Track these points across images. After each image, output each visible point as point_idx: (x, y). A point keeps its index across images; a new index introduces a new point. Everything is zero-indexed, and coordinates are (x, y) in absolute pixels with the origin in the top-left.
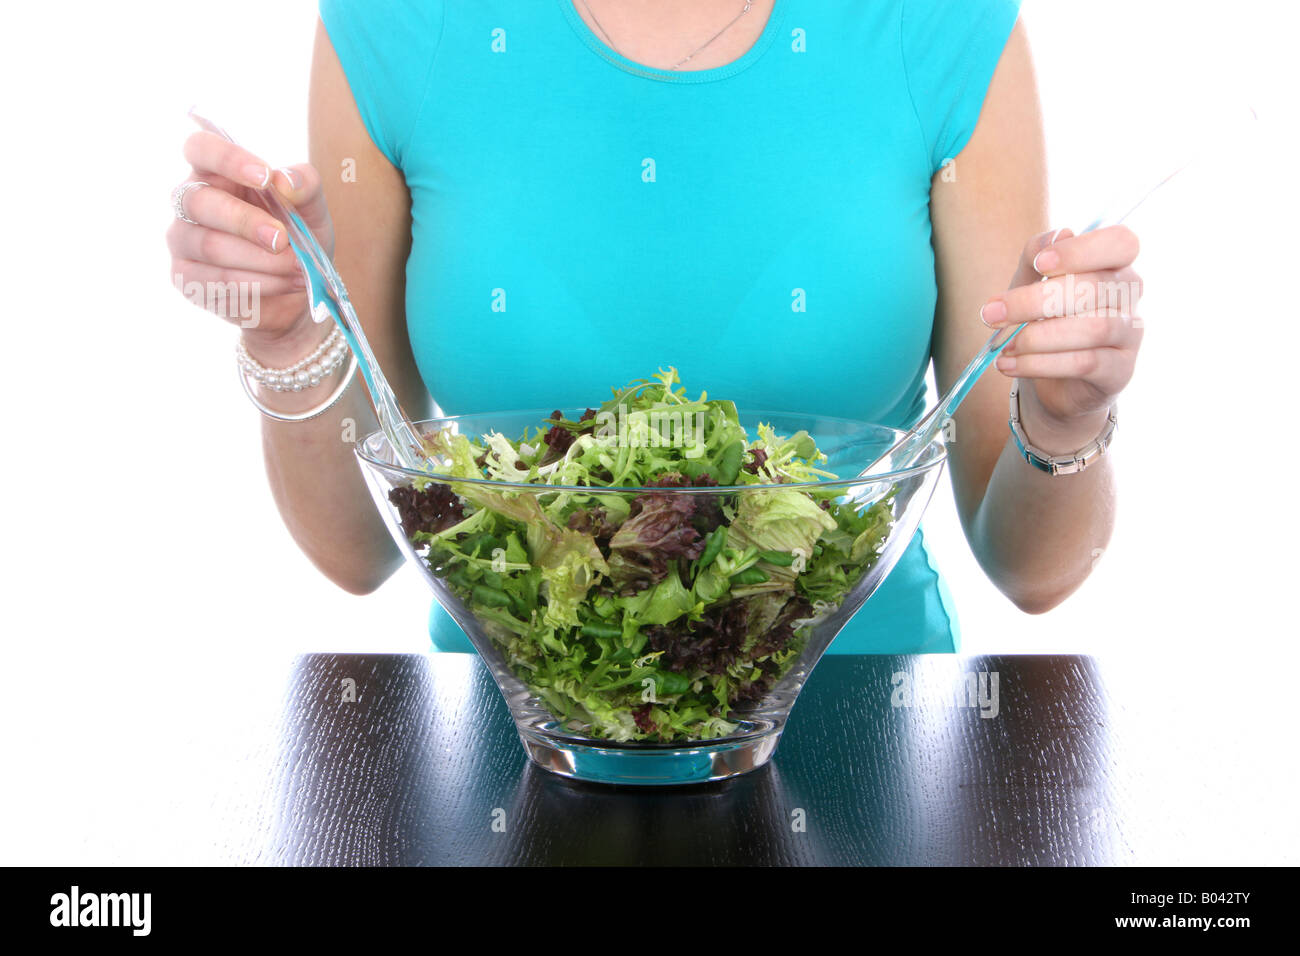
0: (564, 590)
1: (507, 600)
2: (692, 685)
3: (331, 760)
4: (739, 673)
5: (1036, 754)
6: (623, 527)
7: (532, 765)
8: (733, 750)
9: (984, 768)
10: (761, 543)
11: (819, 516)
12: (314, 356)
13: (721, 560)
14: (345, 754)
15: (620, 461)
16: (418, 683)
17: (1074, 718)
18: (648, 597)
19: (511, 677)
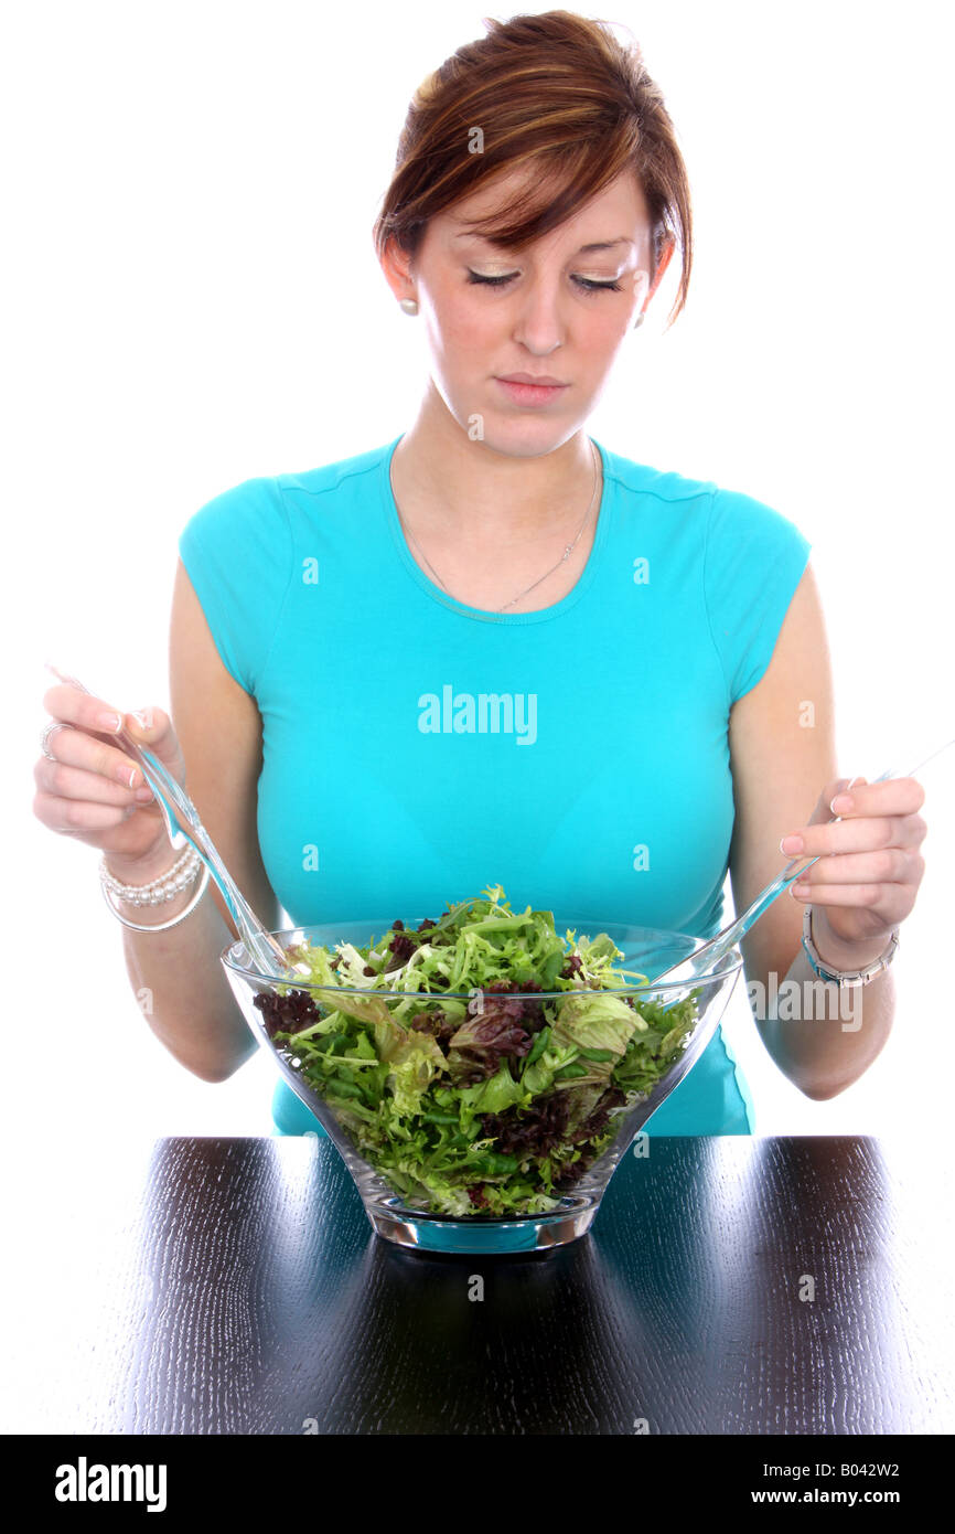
0: (409, 1083)
1: (358, 1092)
2: (520, 1166)
3: (198, 1233)
4: (561, 1155)
5: (823, 1225)
6: (461, 1029)
7: (377, 1235)
8: (556, 1224)
9: (777, 1237)
10: (581, 1042)
11: (631, 1018)
12: (169, 874)
13: (547, 1057)
14: (210, 1227)
15: (457, 969)
17: (857, 1193)
18: (481, 1089)
19: (359, 1158)
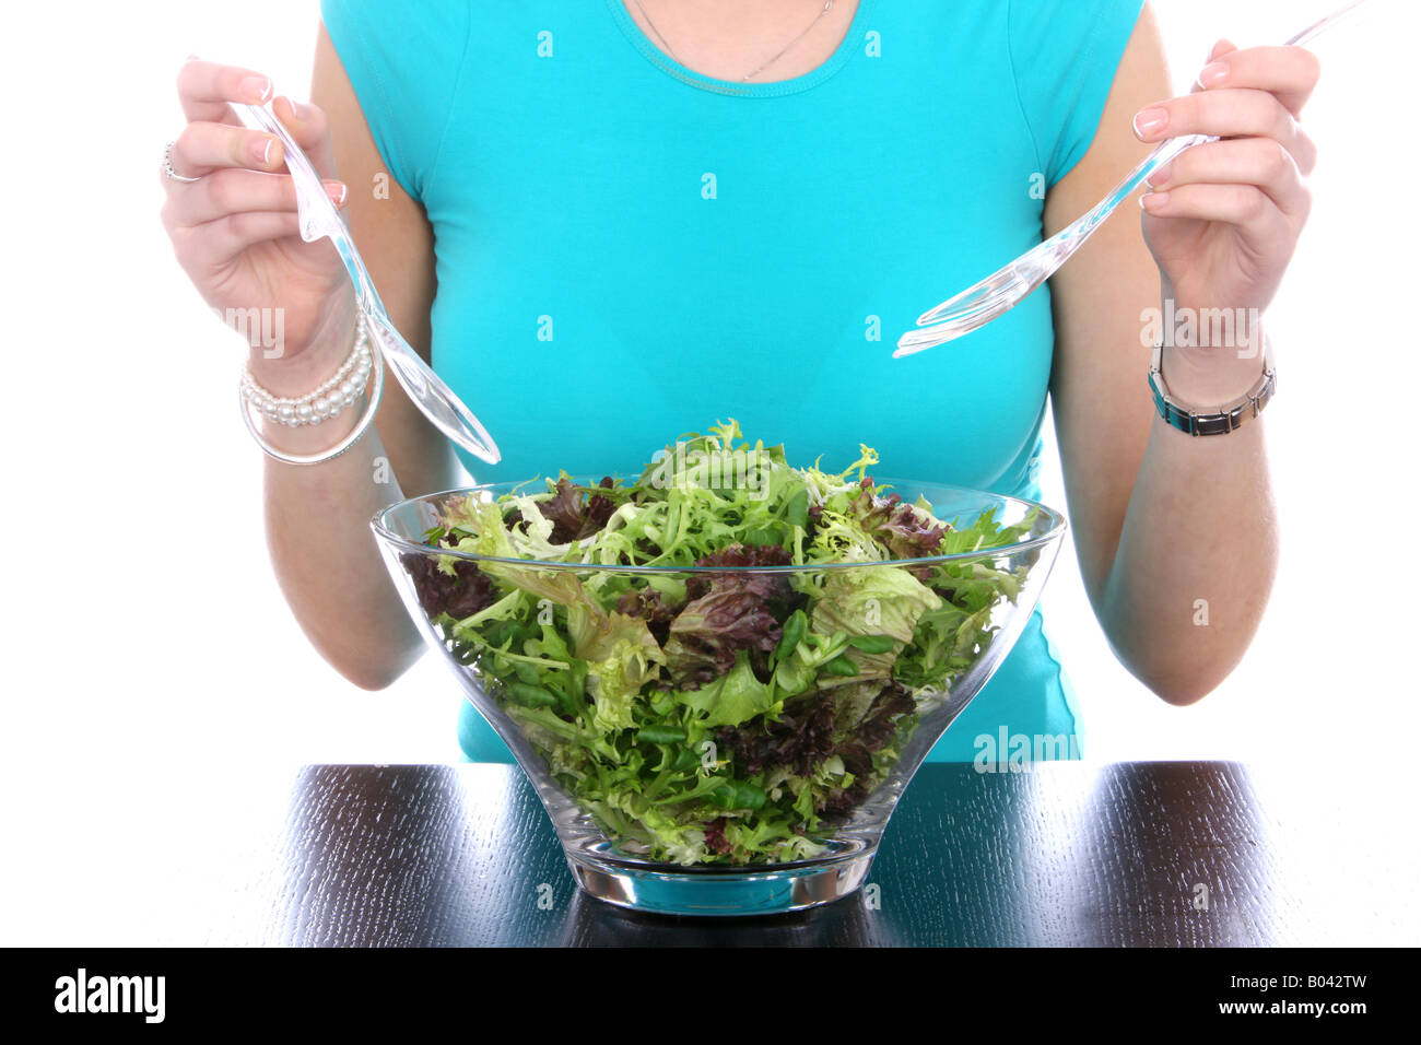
0: (617, 685)
1: (550, 698)
2: (769, 793)
3: (345, 890)
4: (827, 780)
5: (1175, 877)
6: (687, 609)
7: (582, 893)
8: (818, 873)
9: (1113, 896)
10: (852, 626)
11: (920, 593)
12: (333, 382)
13: (802, 651)
14: (362, 882)
15: (670, 531)
16: (446, 799)
17: (1221, 835)
18: (715, 692)
19: (557, 790)
